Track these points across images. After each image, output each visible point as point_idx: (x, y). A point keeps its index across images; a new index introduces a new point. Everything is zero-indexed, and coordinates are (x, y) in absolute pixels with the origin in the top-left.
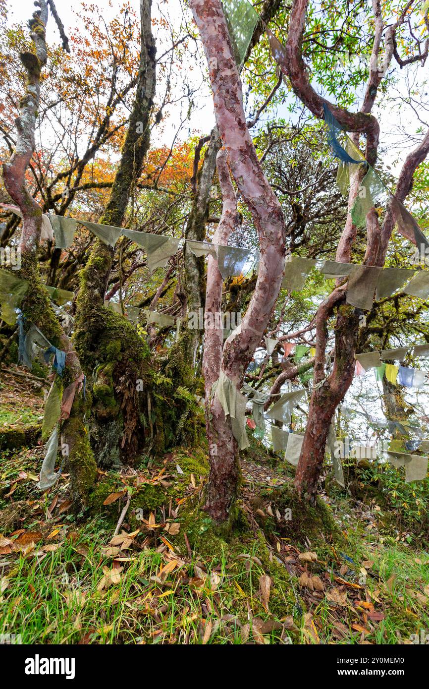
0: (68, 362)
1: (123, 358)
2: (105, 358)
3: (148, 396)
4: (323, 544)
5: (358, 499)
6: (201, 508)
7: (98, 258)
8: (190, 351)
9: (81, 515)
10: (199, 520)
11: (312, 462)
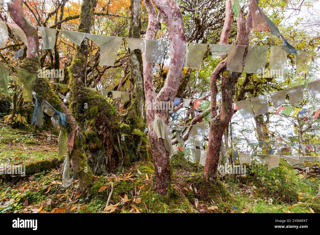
0: (68, 119)
1: (100, 116)
2: (90, 117)
3: (118, 135)
4: (221, 202)
5: (243, 183)
6: (152, 189)
7: (77, 59)
8: (139, 109)
9: (87, 198)
10: (151, 195)
11: (213, 161)
